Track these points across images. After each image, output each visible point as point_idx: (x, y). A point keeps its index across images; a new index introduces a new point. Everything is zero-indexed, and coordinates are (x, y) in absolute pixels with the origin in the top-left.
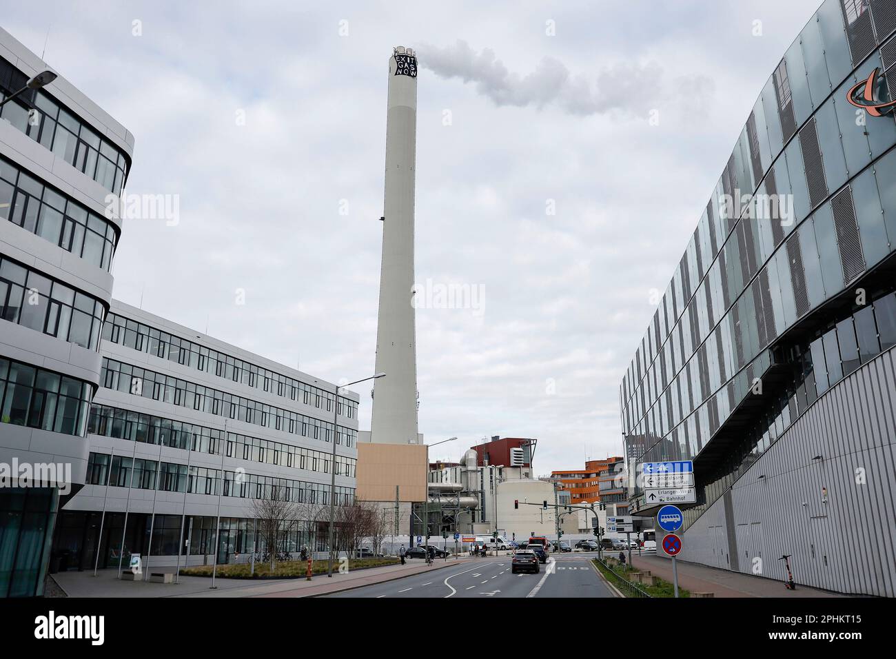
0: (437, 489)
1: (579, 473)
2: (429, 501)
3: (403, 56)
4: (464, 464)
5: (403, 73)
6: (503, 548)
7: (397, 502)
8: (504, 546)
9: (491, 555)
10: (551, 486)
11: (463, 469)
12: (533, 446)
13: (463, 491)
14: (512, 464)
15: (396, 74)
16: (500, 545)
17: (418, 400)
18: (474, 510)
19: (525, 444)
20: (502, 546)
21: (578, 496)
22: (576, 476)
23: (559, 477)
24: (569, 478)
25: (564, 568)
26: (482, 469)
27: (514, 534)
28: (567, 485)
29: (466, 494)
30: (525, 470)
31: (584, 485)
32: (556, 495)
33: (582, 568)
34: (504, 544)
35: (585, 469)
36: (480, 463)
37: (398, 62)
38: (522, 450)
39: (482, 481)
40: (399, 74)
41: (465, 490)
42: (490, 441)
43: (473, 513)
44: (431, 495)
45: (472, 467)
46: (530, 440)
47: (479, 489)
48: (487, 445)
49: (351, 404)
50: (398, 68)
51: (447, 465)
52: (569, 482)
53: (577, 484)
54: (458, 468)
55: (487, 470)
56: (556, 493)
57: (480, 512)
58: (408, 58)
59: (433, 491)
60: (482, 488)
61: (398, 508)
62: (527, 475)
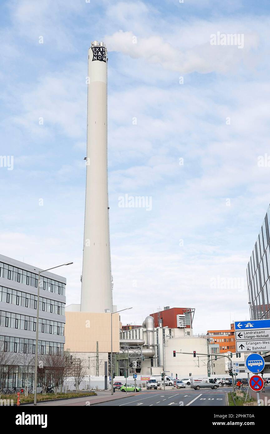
0: (127, 344)
1: (226, 332)
2: (121, 352)
3: (97, 47)
4: (145, 326)
5: (98, 59)
6: (171, 384)
7: (97, 352)
8: (171, 383)
9: (160, 389)
10: (205, 341)
11: (145, 330)
12: (192, 314)
13: (144, 345)
14: (179, 325)
15: (93, 60)
16: (168, 382)
17: (112, 282)
18: (152, 358)
19: (187, 312)
20: (170, 383)
21: (226, 348)
22: (224, 333)
23: (213, 334)
24: (219, 336)
25: (205, 399)
26: (157, 330)
27: (177, 375)
28: (218, 340)
29: (147, 347)
30: (187, 330)
31: (230, 340)
32: (208, 347)
33: (218, 399)
34: (171, 381)
35: (230, 329)
36: (156, 325)
37: (93, 52)
38: (185, 316)
39: (157, 338)
40: (95, 60)
41: (145, 344)
42: (163, 310)
43: (152, 360)
44: (122, 348)
45: (150, 328)
46: (190, 309)
47: (156, 343)
48: (161, 312)
49: (60, 285)
50: (94, 56)
51: (133, 327)
52: (219, 338)
53: (225, 339)
54: (141, 329)
55: (160, 331)
56: (208, 346)
57: (157, 359)
58: (101, 48)
59: (124, 345)
60: (157, 343)
61: (98, 357)
62: (188, 333)
